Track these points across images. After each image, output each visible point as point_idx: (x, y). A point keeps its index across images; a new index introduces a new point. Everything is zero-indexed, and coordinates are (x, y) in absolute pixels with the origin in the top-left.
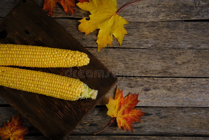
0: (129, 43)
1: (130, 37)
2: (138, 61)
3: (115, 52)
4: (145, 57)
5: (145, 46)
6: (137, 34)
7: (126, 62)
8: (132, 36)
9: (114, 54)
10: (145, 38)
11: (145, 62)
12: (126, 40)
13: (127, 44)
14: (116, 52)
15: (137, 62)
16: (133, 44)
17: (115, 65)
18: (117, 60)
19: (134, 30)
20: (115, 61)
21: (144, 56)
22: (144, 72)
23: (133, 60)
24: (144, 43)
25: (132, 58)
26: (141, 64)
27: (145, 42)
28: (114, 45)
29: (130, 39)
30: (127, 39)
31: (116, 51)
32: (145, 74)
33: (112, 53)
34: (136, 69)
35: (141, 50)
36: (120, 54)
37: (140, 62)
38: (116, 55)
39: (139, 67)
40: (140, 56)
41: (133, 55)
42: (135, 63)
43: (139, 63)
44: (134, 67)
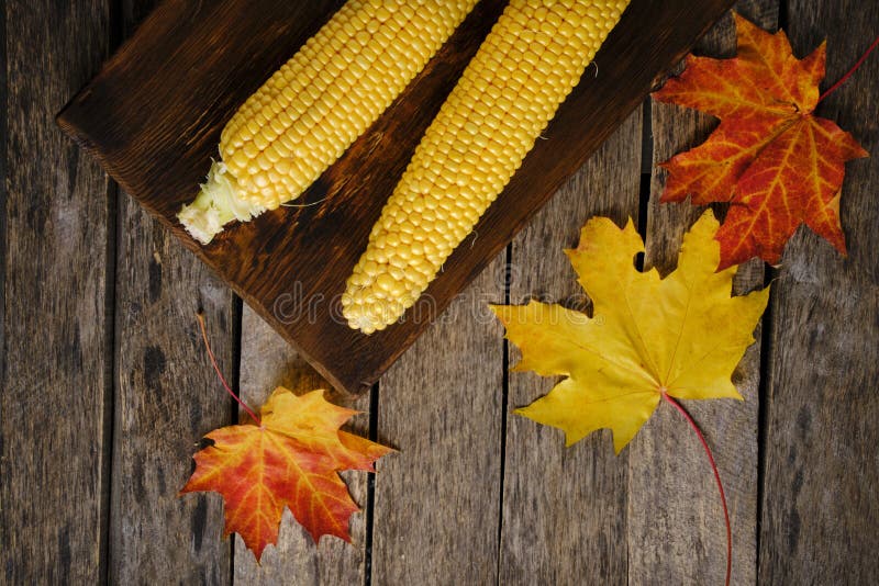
0: (525, 450)
1: (556, 457)
2: (441, 490)
3: (487, 386)
4: (460, 525)
5: (512, 525)
6: (569, 489)
7: (438, 435)
8: (560, 467)
9: (476, 379)
10: (547, 527)
11: (439, 522)
12: (539, 437)
13: (524, 441)
14: (486, 392)
15: (436, 488)
16: (521, 470)
17: (424, 386)
18: (448, 396)
19: (589, 479)
20: (447, 384)
21: (467, 519)
22: (393, 518)
23: (447, 469)
24: (528, 523)
25: (458, 463)
26: (427, 504)
27: (532, 528)
28: (518, 381)
29: (546, 458)
30: (543, 445)
31: (490, 392)
32: (382, 521)
33: (480, 371)
34: (408, 480)
35: (493, 507)
36: (477, 408)
37: (437, 500)
38: (470, 389)
39: (414, 495)
40: (467, 502)
41: (471, 471)
42: (433, 479)
43: (433, 496)
44: (417, 472)
